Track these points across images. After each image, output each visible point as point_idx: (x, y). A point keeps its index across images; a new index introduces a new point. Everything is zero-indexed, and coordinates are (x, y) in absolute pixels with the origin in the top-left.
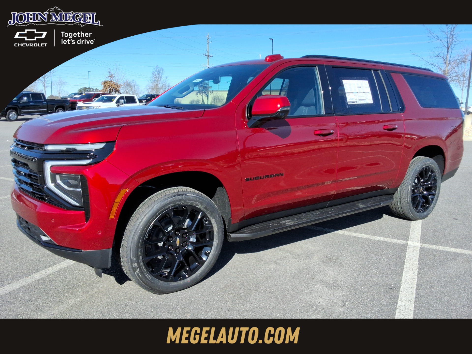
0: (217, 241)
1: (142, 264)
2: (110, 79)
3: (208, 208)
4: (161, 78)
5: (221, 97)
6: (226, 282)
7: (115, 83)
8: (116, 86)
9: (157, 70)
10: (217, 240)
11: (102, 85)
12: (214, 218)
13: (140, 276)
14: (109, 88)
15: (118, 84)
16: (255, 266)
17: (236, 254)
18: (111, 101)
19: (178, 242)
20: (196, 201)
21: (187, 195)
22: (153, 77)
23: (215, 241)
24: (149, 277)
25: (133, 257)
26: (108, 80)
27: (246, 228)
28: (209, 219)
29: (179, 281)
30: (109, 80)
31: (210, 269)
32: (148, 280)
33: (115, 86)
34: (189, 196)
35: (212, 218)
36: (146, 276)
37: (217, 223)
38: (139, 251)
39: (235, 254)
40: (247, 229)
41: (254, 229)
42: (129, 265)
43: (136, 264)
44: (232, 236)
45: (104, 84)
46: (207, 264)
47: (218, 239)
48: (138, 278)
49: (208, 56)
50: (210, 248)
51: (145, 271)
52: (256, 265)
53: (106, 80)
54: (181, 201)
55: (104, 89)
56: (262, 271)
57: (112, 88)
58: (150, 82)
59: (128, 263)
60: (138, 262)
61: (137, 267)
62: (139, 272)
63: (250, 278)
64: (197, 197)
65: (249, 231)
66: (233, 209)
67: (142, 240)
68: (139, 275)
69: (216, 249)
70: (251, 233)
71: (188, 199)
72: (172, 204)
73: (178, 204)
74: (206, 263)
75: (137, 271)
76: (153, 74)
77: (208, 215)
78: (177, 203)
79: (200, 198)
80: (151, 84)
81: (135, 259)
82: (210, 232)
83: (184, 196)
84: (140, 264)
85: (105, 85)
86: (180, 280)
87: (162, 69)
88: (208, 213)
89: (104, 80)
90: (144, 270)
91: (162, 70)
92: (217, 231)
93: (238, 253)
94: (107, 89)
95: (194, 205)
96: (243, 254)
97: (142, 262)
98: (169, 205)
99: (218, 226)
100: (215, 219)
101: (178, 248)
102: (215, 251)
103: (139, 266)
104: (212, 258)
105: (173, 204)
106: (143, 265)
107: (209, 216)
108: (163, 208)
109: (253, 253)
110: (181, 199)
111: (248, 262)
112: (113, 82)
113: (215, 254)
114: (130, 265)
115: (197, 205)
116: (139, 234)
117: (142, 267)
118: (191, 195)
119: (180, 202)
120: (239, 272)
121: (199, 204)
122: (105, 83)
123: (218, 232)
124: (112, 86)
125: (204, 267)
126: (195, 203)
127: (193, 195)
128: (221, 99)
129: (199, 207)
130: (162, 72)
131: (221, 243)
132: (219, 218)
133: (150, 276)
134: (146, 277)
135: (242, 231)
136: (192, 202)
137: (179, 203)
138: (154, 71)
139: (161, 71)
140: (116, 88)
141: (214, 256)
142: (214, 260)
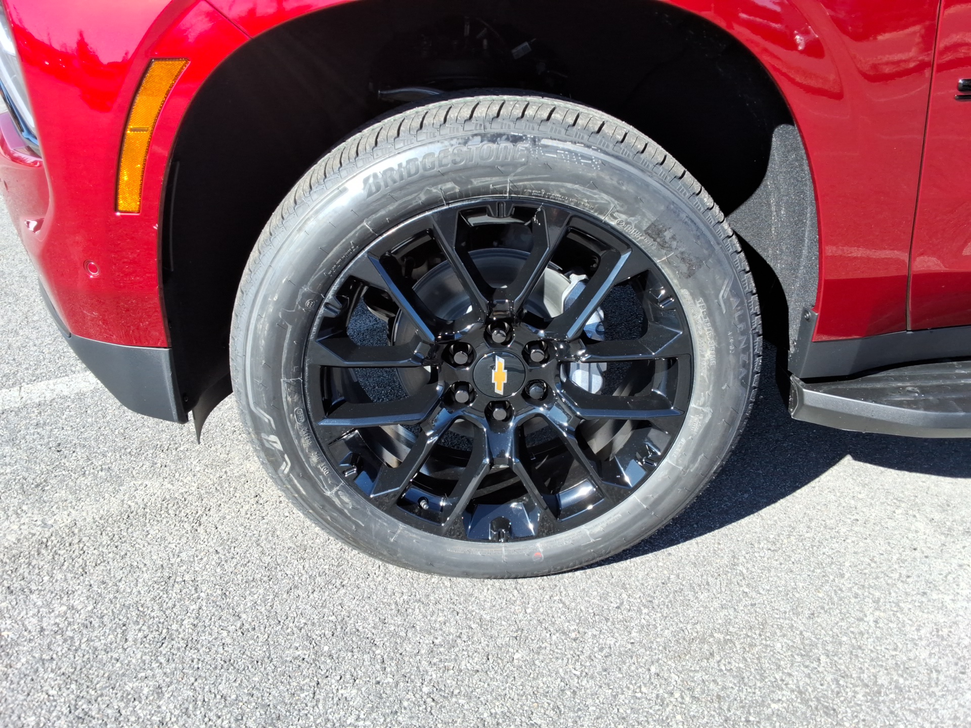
0: (705, 415)
1: (306, 442)
3: (668, 235)
6: (723, 607)
10: (708, 410)
12: (700, 292)
13: (303, 488)
16: (917, 554)
17: (848, 459)
19: (499, 377)
20: (595, 184)
21: (544, 142)
23: (697, 412)
24: (346, 499)
25: (257, 404)
27: (906, 371)
28: (675, 295)
29: (492, 541)
31: (652, 527)
32: (341, 512)
34: (555, 150)
35: (692, 294)
36: (328, 493)
37: (714, 324)
38: (284, 387)
39: (841, 457)
40: (912, 378)
41: (956, 389)
43: (274, 438)
44: (814, 397)
46: (639, 505)
47: (714, 406)
48: (296, 496)
50: (665, 436)
51: (325, 471)
52: (928, 552)
54: (505, 174)
56: (947, 599)
60: (282, 431)
61: (282, 453)
62: (292, 469)
63: (863, 627)
64: (604, 163)
65: (923, 390)
66: (830, 250)
67: (291, 339)
69: (693, 447)
70: (928, 407)
71: (547, 166)
72: (449, 185)
73: (485, 191)
74: (634, 498)
75: (283, 467)
77: (667, 271)
78: (477, 183)
79: (621, 170)
81: (267, 418)
82: (671, 362)
83: (521, 146)
84: (296, 442)
86: (497, 539)
88: (669, 263)
90: (316, 470)
92: (713, 362)
93: (857, 457)
95: (585, 206)
96: (881, 468)
97: (302, 433)
98: (435, 184)
99: (719, 343)
100: (706, 300)
101: (501, 403)
102: (690, 454)
103: (290, 448)
104: (668, 483)
105: (455, 181)
106: (312, 448)
107: (674, 282)
108: (395, 199)
109: (934, 478)
110: (506, 163)
111: (891, 524)
113: (687, 468)
115: (602, 210)
116: (276, 311)
117: (308, 458)
118: (569, 146)
119: (495, 179)
120: (820, 564)
121: (614, 204)
123: (719, 372)
125: (624, 515)
126: (588, 197)
127: (579, 148)
129: (613, 223)
131: (731, 424)
132: (735, 302)
133: (351, 496)
134: (328, 500)
135: (878, 380)
136: (569, 185)
137: (491, 182)
141: (678, 479)
142: (678, 494)
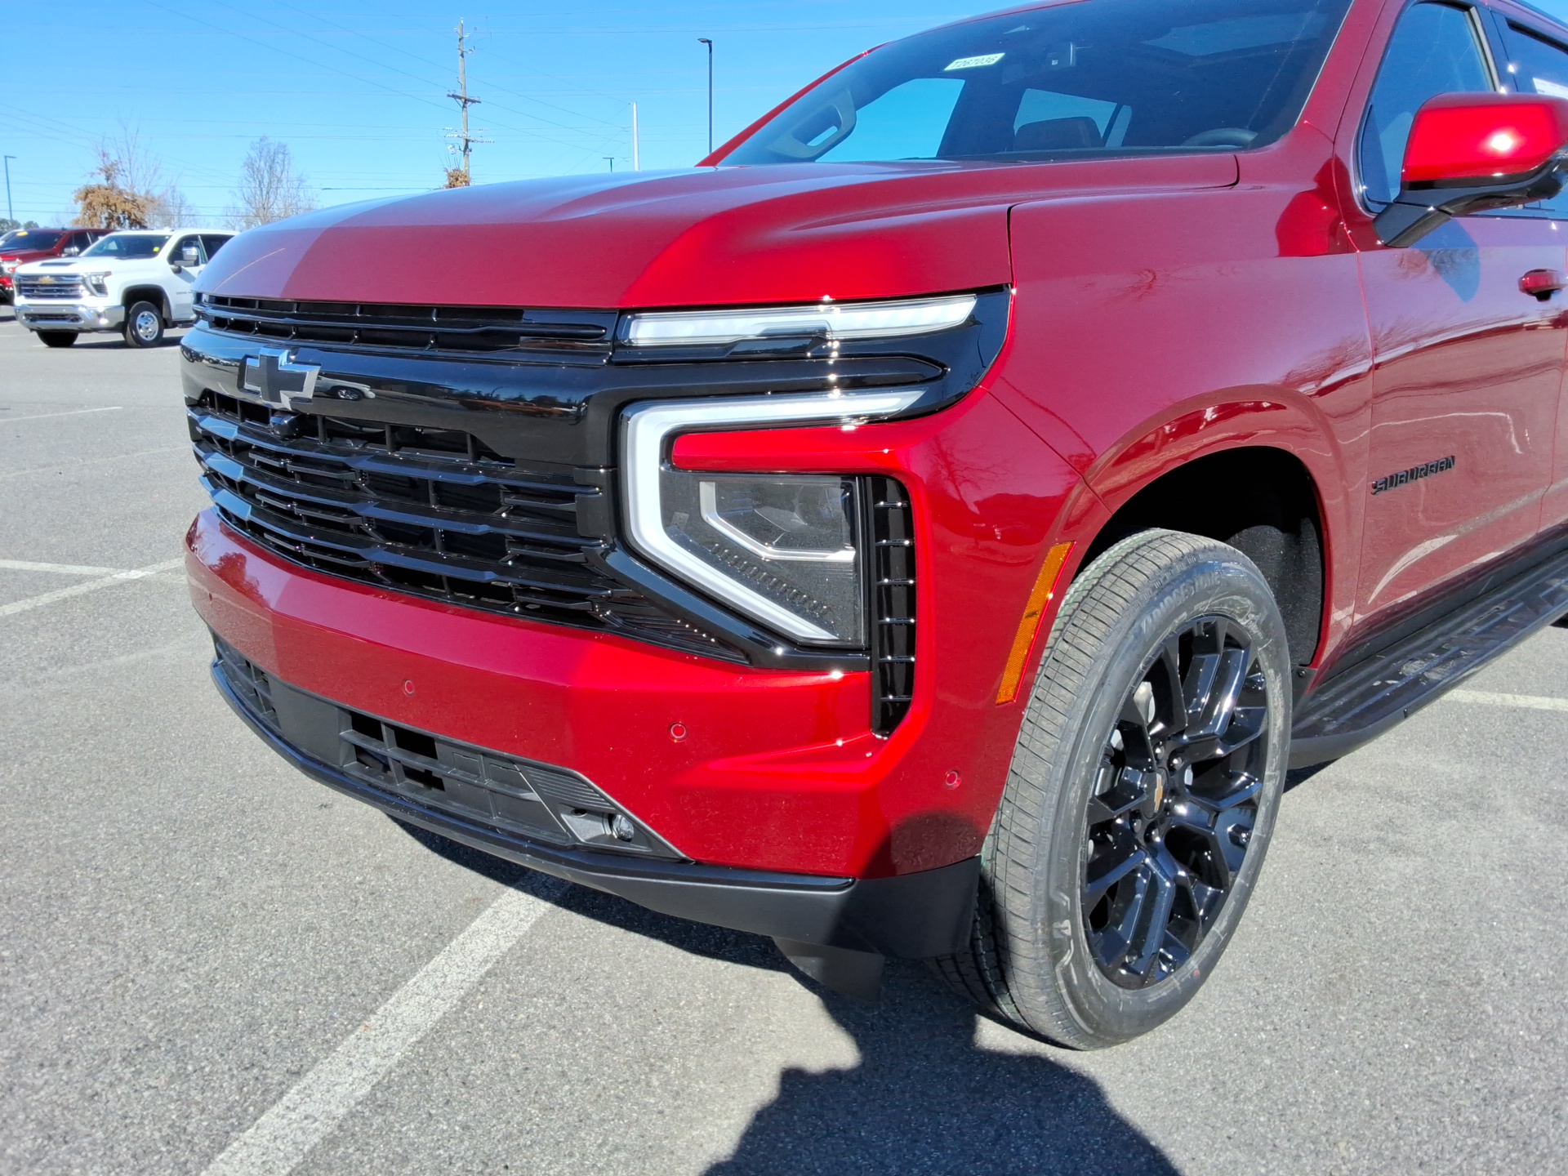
0: (1276, 778)
1: (1081, 919)
2: (108, 179)
3: (1271, 625)
4: (280, 180)
7: (128, 195)
8: (131, 206)
9: (264, 154)
10: (1278, 773)
11: (76, 202)
12: (1280, 669)
13: (1072, 980)
14: (106, 215)
15: (139, 199)
18: (151, 254)
19: (1159, 793)
20: (1246, 593)
21: (1223, 565)
22: (251, 179)
24: (1097, 976)
25: (1058, 889)
26: (100, 183)
28: (1263, 676)
29: (1167, 976)
30: (105, 183)
32: (1095, 992)
33: (128, 207)
34: (1229, 570)
35: (1275, 671)
36: (1090, 974)
42: (1036, 930)
45: (86, 197)
47: (1281, 768)
48: (1064, 991)
49: (466, 100)
53: (93, 183)
54: (1209, 597)
55: (86, 217)
57: (116, 215)
58: (239, 194)
59: (1033, 922)
60: (1073, 914)
61: (1069, 938)
62: (1072, 960)
68: (1071, 976)
69: (1270, 812)
71: (1228, 584)
72: (1184, 615)
75: (1065, 958)
76: (250, 164)
77: (1262, 658)
78: (1196, 608)
79: (1254, 579)
80: (242, 205)
81: (1065, 900)
83: (1216, 571)
84: (1078, 921)
85: (88, 201)
86: (1169, 973)
87: (282, 150)
88: (1267, 650)
89: (85, 183)
90: (1084, 949)
91: (284, 154)
94: (95, 215)
97: (1080, 908)
98: (1177, 616)
99: (1285, 709)
101: (1154, 822)
102: (1269, 820)
103: (1075, 932)
104: (1257, 857)
105: (1187, 611)
106: (1082, 923)
107: (1264, 664)
108: (1158, 636)
110: (1209, 588)
112: (120, 193)
113: (1268, 834)
114: (1040, 931)
115: (1242, 616)
117: (1081, 937)
118: (1232, 565)
119: (1204, 602)
122: (87, 193)
123: (1283, 737)
124: (115, 205)
125: (1237, 900)
127: (1236, 566)
129: (1244, 624)
130: (284, 161)
134: (1090, 982)
137: (1201, 605)
138: (253, 154)
139: (281, 156)
140: (133, 211)
141: (1263, 846)
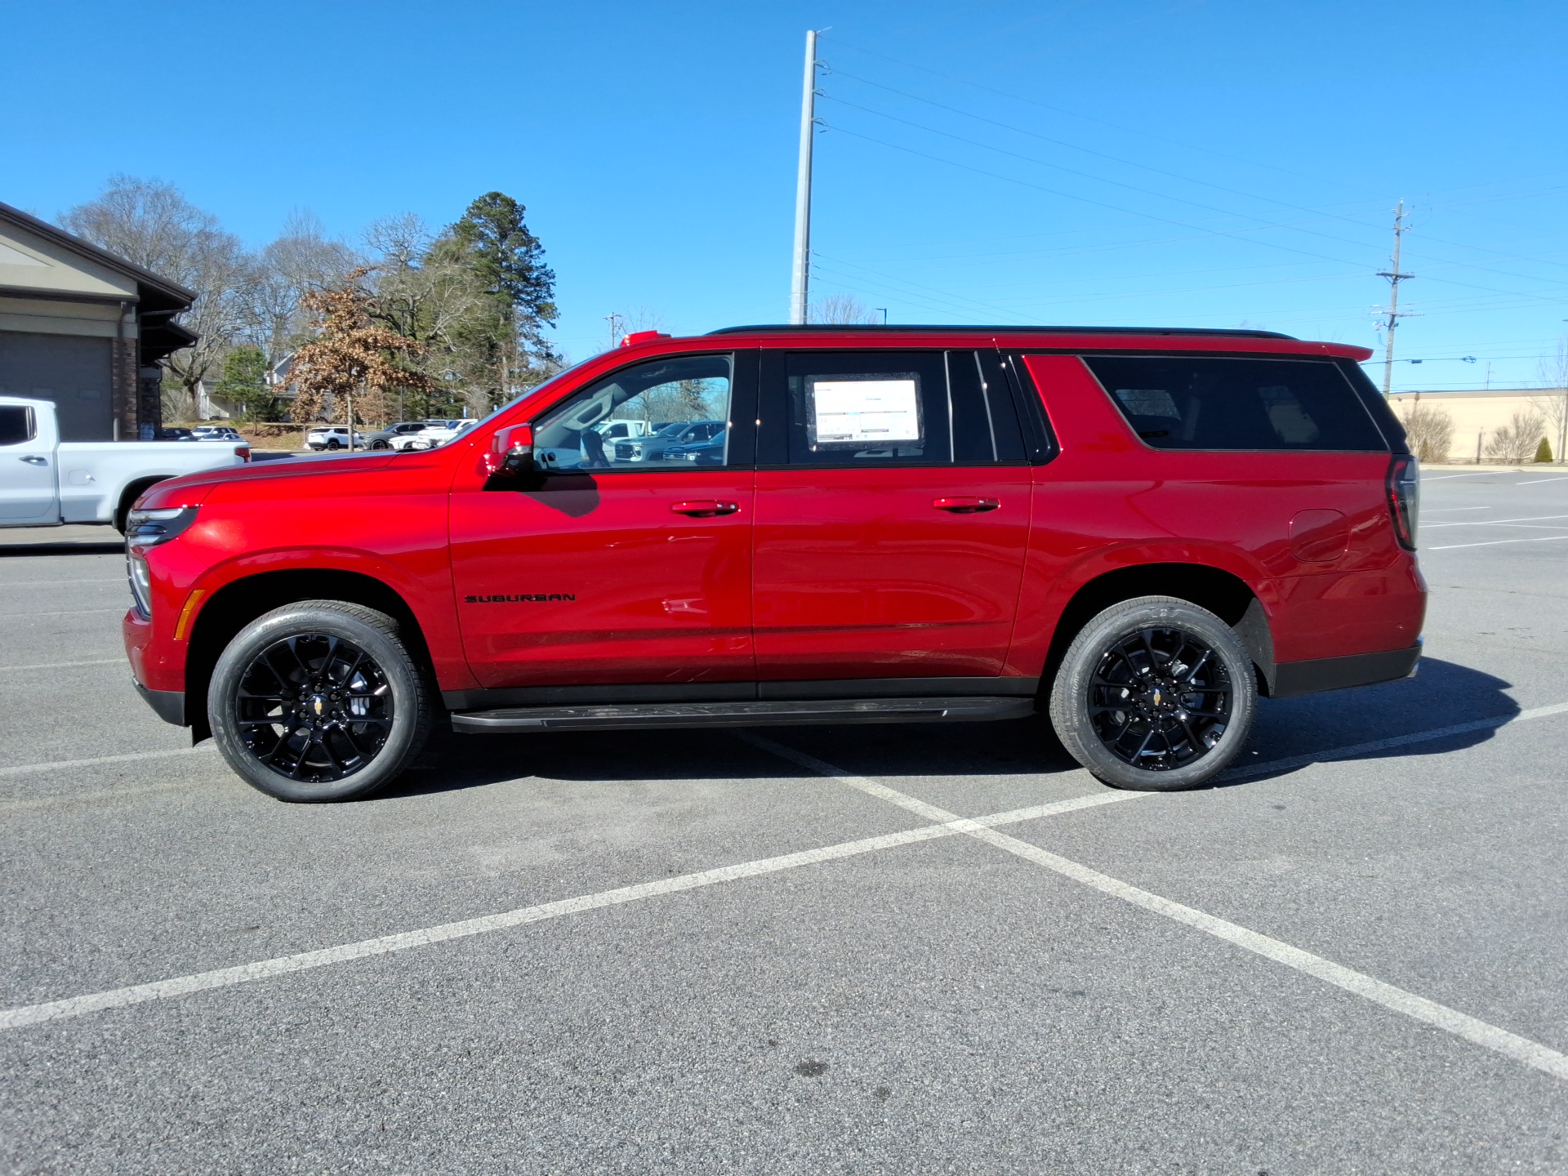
5: (1435, 415)
19: (318, 706)
20: (344, 629)
25: (216, 713)
35: (387, 669)
36: (241, 754)
37: (396, 681)
38: (227, 705)
43: (221, 728)
47: (402, 716)
49: (1397, 276)
51: (241, 745)
73: (306, 631)
78: (302, 628)
81: (219, 718)
84: (230, 730)
90: (237, 743)
92: (398, 697)
99: (399, 688)
115: (349, 639)
116: (227, 675)
117: (234, 737)
121: (353, 636)
128: (1437, 425)
129: (354, 643)
136: (336, 629)
137: (307, 627)
